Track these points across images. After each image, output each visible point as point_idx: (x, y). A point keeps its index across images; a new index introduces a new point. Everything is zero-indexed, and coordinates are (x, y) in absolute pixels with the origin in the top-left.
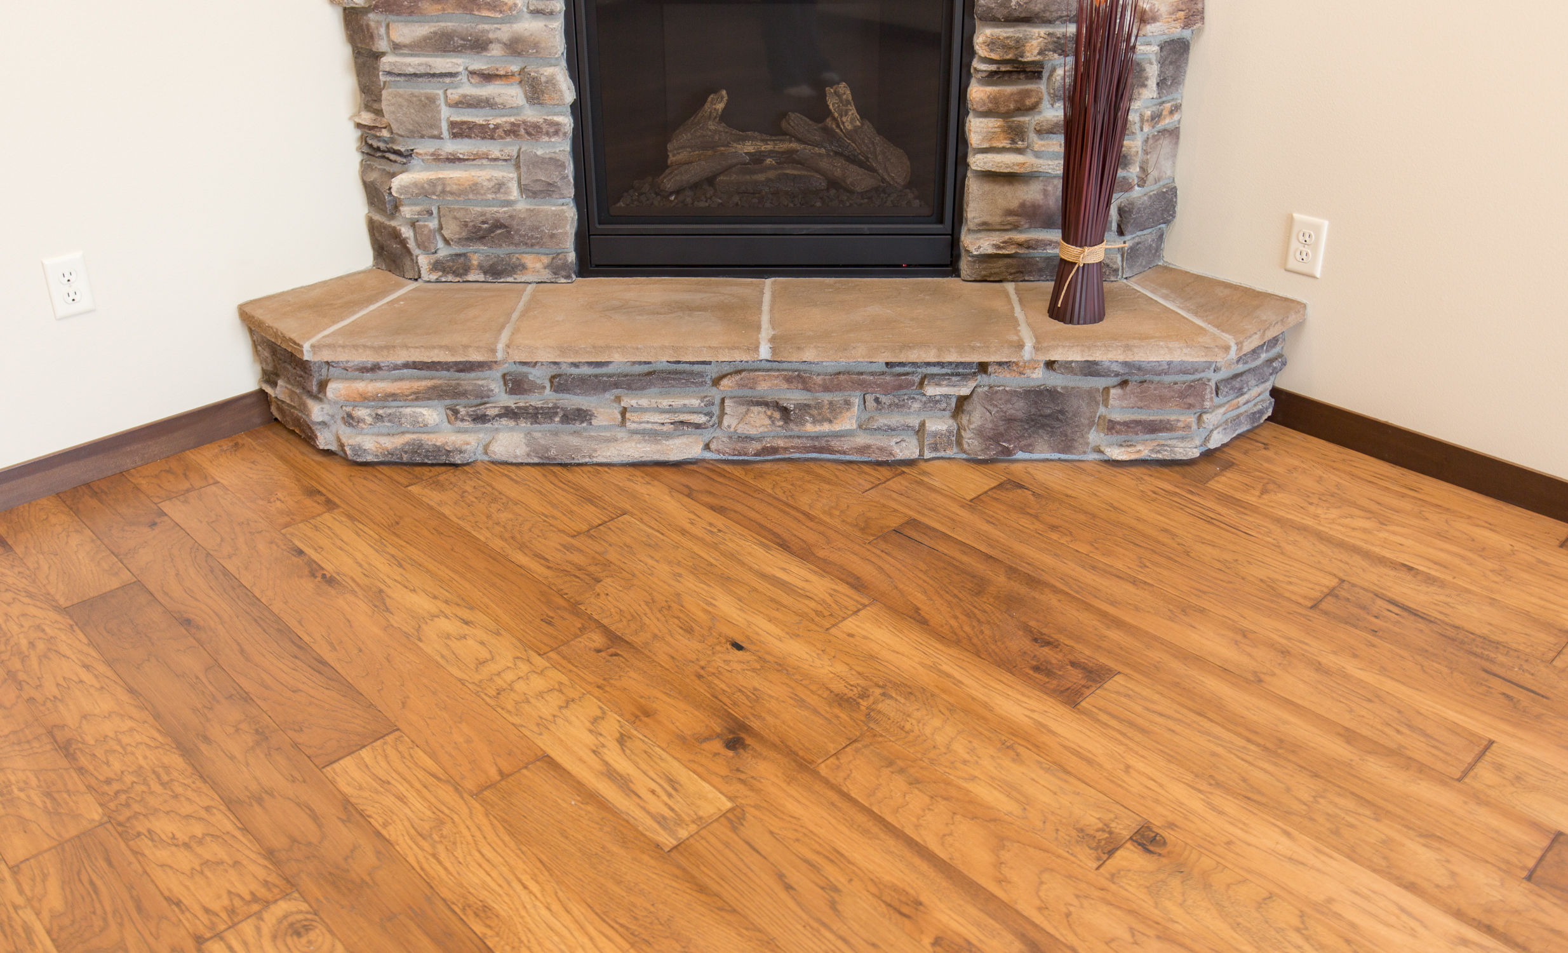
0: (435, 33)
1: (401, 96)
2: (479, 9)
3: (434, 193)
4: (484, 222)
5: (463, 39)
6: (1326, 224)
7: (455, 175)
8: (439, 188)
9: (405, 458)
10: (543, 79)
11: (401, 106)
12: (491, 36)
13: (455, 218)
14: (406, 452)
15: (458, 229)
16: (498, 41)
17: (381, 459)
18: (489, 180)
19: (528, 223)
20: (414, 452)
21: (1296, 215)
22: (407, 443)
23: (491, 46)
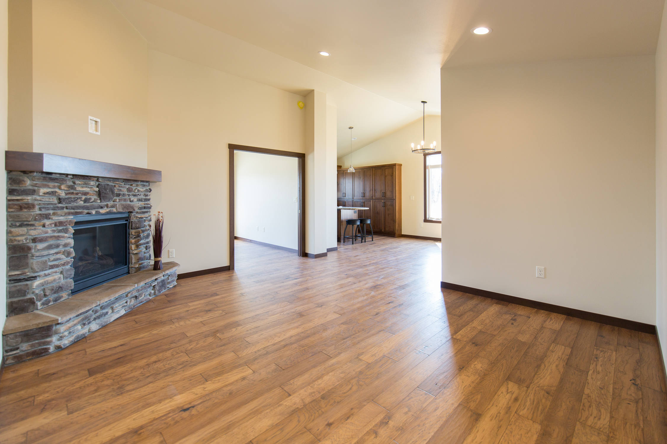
0: (48, 245)
1: (39, 262)
2: (60, 238)
3: (45, 284)
4: (57, 288)
5: (55, 245)
6: (174, 250)
7: (50, 278)
8: (47, 283)
9: (76, 341)
10: (71, 251)
11: (39, 264)
12: (61, 244)
13: (49, 289)
14: (75, 339)
15: (50, 292)
16: (62, 245)
17: (70, 344)
18: (58, 277)
19: (65, 285)
20: (78, 338)
21: (169, 250)
22: (76, 337)
23: (60, 246)
